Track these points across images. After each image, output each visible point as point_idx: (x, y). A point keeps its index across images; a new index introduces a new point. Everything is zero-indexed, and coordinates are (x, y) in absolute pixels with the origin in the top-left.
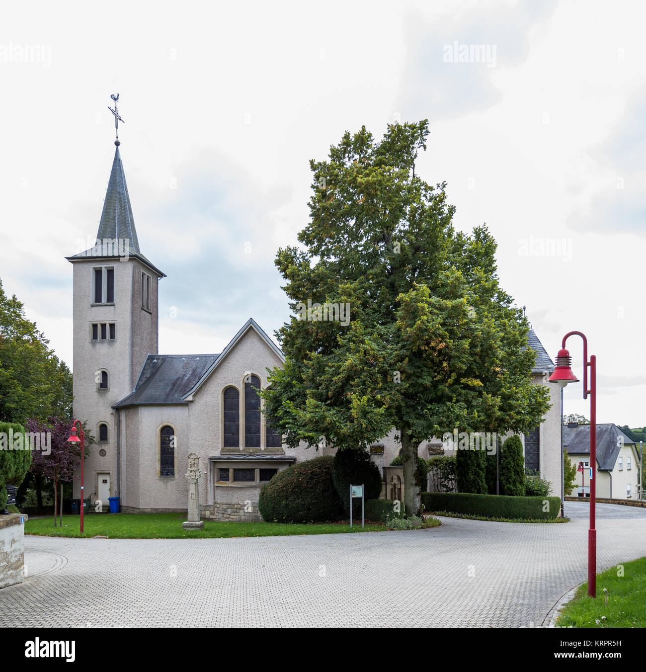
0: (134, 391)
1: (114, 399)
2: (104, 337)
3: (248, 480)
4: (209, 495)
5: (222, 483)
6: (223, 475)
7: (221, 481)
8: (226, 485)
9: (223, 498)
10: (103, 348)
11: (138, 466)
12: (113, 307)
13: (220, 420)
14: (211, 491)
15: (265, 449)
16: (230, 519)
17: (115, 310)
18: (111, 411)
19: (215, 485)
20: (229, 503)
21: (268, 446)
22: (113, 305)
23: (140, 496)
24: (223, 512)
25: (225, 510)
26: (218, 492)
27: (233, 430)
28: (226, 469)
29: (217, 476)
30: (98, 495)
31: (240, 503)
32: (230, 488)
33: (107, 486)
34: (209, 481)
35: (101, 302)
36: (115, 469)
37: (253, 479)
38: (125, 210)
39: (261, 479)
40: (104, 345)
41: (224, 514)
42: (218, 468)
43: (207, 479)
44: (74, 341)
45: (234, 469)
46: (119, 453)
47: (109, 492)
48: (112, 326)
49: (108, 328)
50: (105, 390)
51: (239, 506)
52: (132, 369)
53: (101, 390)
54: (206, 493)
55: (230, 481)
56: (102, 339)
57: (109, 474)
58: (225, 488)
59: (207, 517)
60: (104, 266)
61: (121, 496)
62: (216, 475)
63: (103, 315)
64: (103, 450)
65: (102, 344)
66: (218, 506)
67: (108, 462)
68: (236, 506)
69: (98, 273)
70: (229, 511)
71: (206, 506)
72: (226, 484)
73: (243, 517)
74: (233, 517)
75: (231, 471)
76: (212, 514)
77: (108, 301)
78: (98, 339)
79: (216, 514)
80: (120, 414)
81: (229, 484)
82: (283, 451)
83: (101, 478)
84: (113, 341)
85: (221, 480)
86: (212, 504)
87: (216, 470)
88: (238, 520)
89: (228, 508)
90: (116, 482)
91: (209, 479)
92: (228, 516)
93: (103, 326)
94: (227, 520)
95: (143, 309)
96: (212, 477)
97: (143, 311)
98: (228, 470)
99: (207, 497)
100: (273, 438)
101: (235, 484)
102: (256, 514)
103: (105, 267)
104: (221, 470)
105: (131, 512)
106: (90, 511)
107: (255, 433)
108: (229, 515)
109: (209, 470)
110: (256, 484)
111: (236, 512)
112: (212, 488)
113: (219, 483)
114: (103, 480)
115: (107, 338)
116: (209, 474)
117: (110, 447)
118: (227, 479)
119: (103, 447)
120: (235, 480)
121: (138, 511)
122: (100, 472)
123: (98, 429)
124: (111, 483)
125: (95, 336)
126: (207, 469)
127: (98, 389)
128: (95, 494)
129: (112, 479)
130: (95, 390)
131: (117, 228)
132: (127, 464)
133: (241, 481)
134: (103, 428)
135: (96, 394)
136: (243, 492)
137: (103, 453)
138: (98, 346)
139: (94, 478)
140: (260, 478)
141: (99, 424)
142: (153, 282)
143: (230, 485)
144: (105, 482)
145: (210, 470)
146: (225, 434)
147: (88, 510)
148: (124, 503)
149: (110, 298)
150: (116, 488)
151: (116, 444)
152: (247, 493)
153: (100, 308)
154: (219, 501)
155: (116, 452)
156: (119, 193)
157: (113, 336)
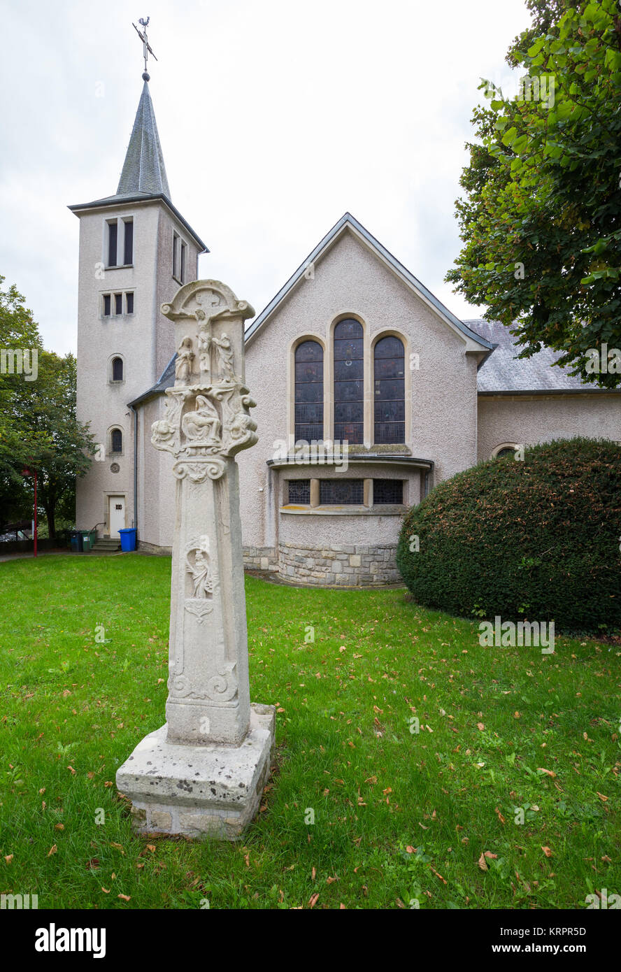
0: (158, 383)
1: (130, 395)
2: (119, 311)
3: (348, 502)
4: (267, 530)
5: (295, 508)
6: (297, 491)
7: (293, 505)
8: (305, 512)
9: (296, 535)
10: (117, 326)
11: (158, 484)
12: (131, 269)
13: (288, 397)
14: (270, 522)
15: (372, 448)
16: (310, 578)
17: (133, 273)
18: (127, 410)
19: (281, 511)
20: (310, 548)
21: (376, 442)
22: (132, 267)
23: (160, 528)
24: (297, 564)
25: (301, 560)
26: (286, 525)
27: (312, 414)
28: (303, 481)
29: (284, 494)
30: (109, 526)
31: (334, 548)
32: (311, 518)
33: (122, 513)
34: (267, 506)
35: (115, 265)
36: (132, 490)
37: (359, 500)
38: (153, 153)
39: (376, 501)
40: (119, 321)
41: (298, 567)
42: (286, 480)
43: (263, 501)
44: (79, 319)
45: (321, 481)
46: (136, 468)
47: (123, 521)
48: (130, 296)
49: (124, 298)
50: (119, 383)
51: (331, 554)
52: (156, 352)
53: (113, 383)
54: (263, 525)
55: (311, 504)
56: (117, 314)
57: (124, 496)
58: (301, 517)
59: (263, 568)
60: (120, 217)
61: (138, 528)
62: (281, 493)
63: (120, 281)
64: (115, 464)
65: (116, 321)
66: (286, 551)
67: (121, 481)
68: (324, 554)
69: (113, 227)
70: (310, 562)
71: (261, 549)
72: (304, 509)
73: (338, 577)
74: (318, 574)
75: (314, 486)
76: (272, 563)
77: (125, 263)
78: (111, 314)
79: (280, 564)
80: (139, 413)
81: (312, 508)
82: (408, 450)
83: (114, 502)
84: (130, 316)
85: (291, 501)
86: (273, 546)
87: (282, 483)
88: (328, 581)
89: (307, 557)
90: (133, 509)
91: (267, 500)
92: (308, 572)
93: (118, 297)
94: (305, 579)
95: (174, 279)
96: (273, 497)
97: (174, 281)
98: (307, 482)
99: (263, 533)
100: (387, 428)
101: (324, 510)
102: (367, 570)
103: (122, 218)
104: (292, 482)
105: (150, 550)
106: (95, 548)
107: (353, 420)
108: (309, 569)
109: (267, 484)
110: (367, 509)
111: (324, 565)
112: (273, 517)
113: (290, 508)
114: (117, 506)
115: (123, 312)
116: (267, 492)
117: (125, 460)
118: (305, 499)
119: (116, 461)
120: (323, 500)
121: (158, 549)
122: (112, 494)
123: (110, 436)
124: (126, 510)
125: (107, 312)
126: (264, 484)
127: (110, 381)
128: (105, 523)
129: (127, 503)
130: (106, 383)
131: (141, 173)
132: (145, 483)
133: (335, 503)
134: (117, 434)
135: (108, 387)
136: (340, 524)
137: (115, 468)
138: (110, 322)
139: (103, 502)
140: (374, 497)
141: (111, 429)
142: (190, 253)
143: (311, 512)
144: (119, 507)
145: (270, 485)
146: (296, 422)
147: (92, 546)
148: (142, 537)
149: (128, 260)
150: (132, 517)
151: (133, 456)
152: (347, 528)
153: (114, 272)
154: (288, 542)
155: (133, 467)
156: (146, 134)
157: (130, 310)
